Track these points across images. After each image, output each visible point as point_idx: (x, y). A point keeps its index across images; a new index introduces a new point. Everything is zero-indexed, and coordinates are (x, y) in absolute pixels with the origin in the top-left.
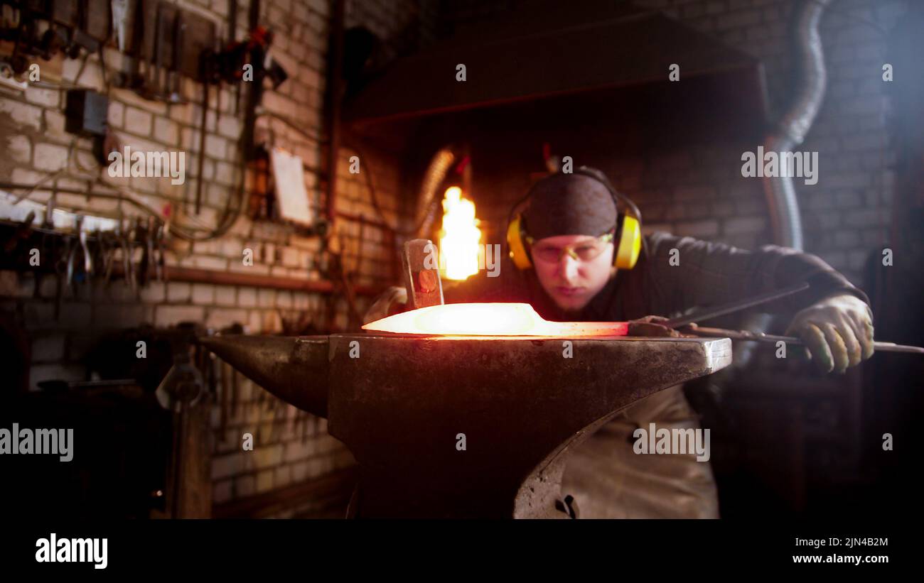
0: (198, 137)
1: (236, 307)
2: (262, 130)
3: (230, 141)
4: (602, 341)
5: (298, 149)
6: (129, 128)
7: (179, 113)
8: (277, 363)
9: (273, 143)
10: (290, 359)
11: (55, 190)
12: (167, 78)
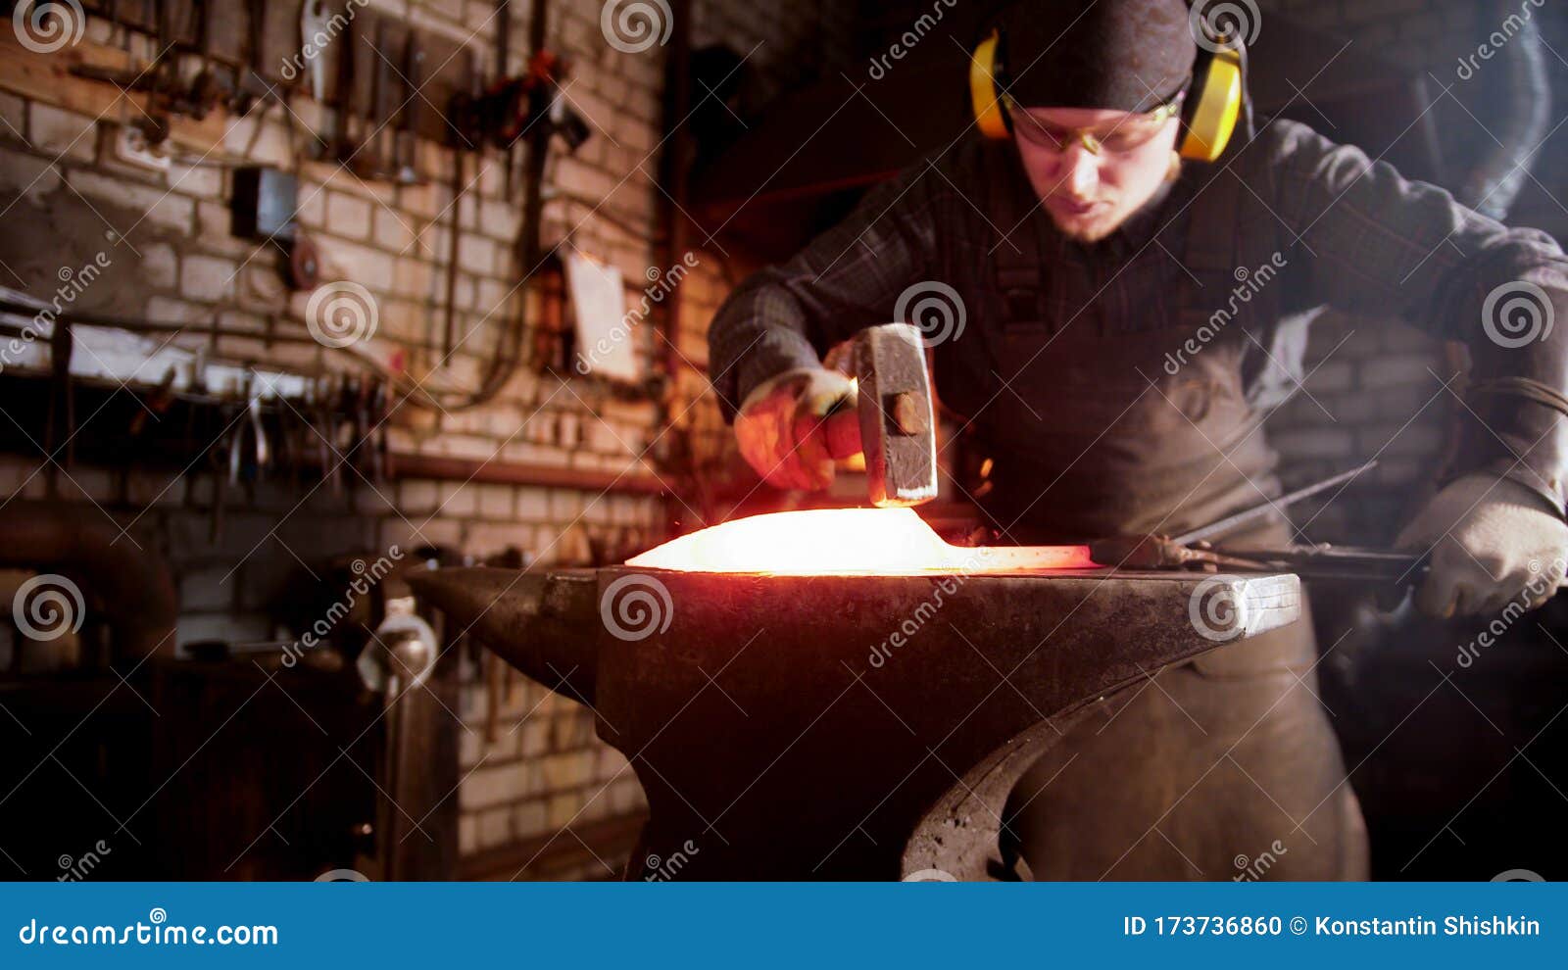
0: (446, 238)
1: (513, 521)
2: (553, 224)
3: (500, 243)
4: (1050, 578)
5: (616, 255)
6: (336, 226)
7: (414, 200)
8: (519, 615)
9: (570, 247)
10: (540, 608)
11: (216, 332)
12: (395, 142)
